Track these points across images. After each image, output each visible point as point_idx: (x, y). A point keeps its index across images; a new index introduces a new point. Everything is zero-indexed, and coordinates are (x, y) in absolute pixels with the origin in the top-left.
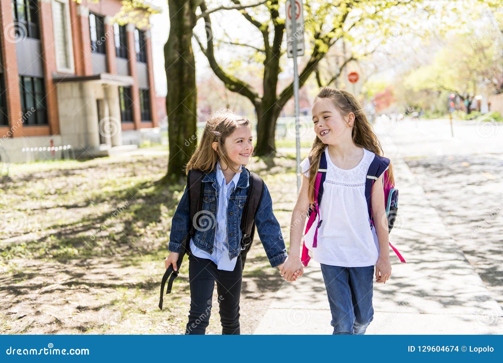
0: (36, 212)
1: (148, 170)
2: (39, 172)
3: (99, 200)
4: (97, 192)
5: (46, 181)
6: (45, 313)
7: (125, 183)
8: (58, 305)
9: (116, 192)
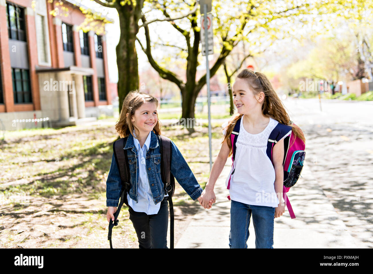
0: (25, 164)
1: (104, 135)
2: (26, 137)
3: (70, 156)
4: (69, 151)
5: (32, 143)
6: (37, 230)
7: (88, 144)
8: (45, 224)
9: (82, 150)
